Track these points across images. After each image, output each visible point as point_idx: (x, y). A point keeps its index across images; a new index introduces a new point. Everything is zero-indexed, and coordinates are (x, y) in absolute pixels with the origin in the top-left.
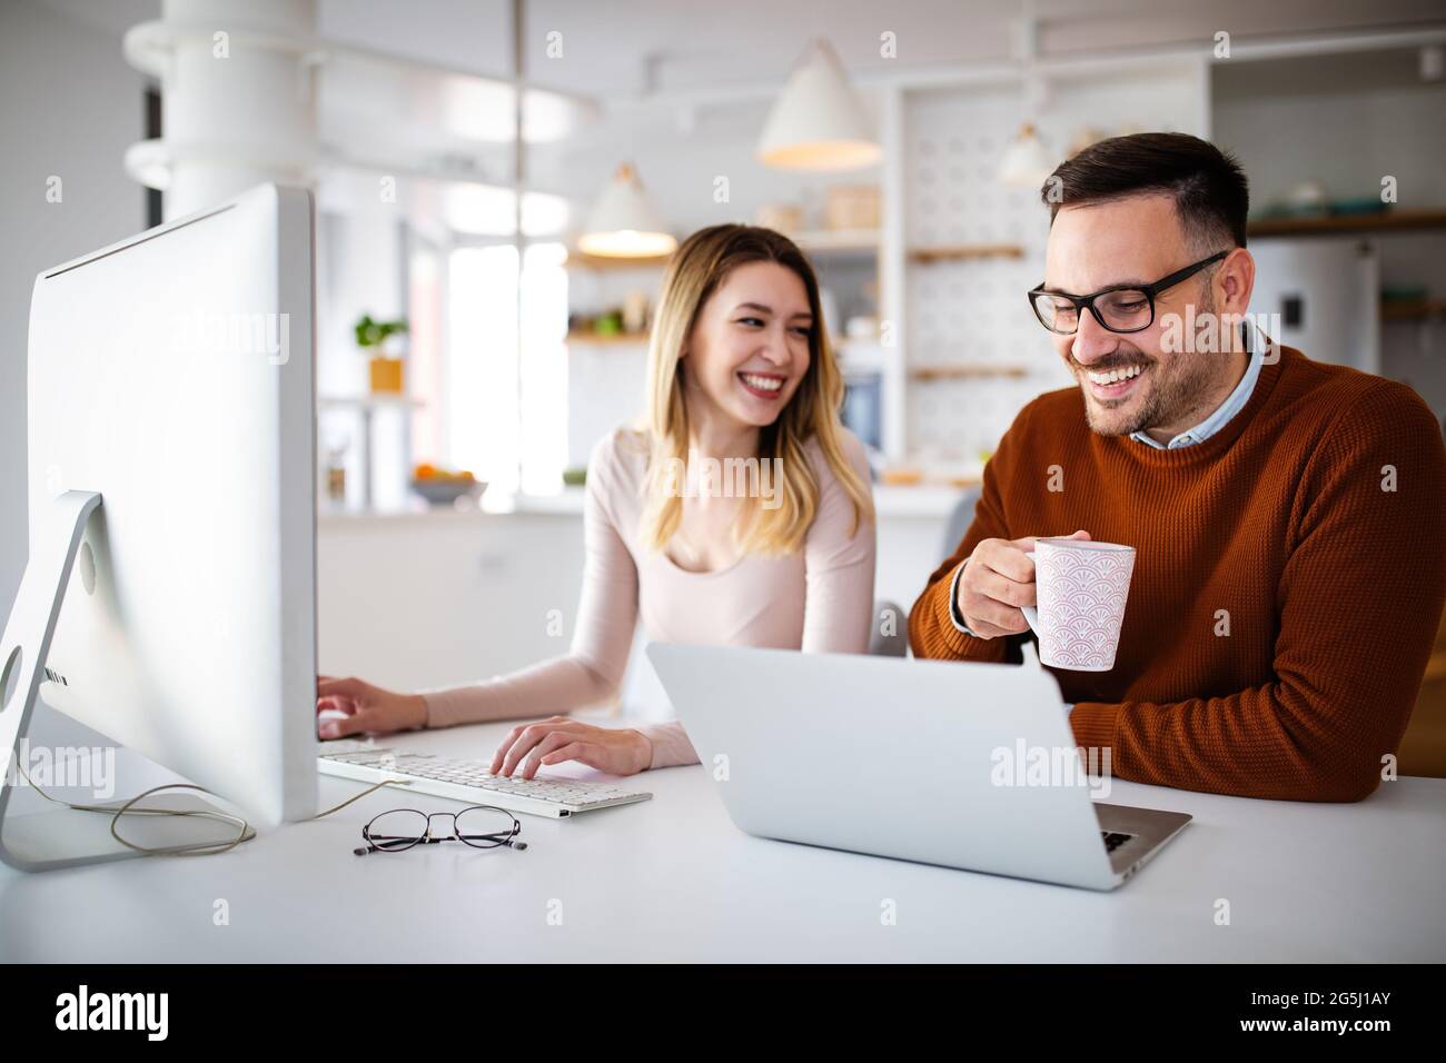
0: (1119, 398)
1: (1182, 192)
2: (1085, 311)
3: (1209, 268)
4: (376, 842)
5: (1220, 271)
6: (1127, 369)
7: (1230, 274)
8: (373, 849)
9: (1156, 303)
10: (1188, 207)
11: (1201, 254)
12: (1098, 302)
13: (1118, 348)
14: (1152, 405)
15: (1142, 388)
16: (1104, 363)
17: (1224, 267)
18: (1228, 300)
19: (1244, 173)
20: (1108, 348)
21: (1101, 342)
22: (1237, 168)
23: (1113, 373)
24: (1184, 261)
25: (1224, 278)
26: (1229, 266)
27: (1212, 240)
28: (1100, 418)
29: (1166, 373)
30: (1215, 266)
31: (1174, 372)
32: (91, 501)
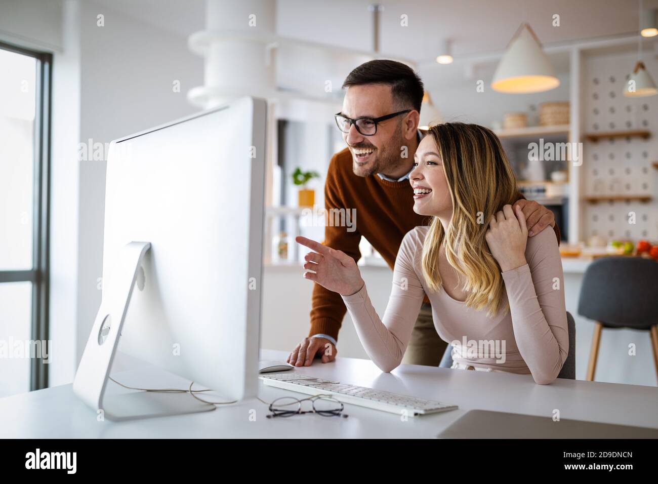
0: (363, 162)
1: (395, 85)
2: (353, 125)
3: (401, 115)
4: (277, 412)
5: (406, 117)
6: (366, 150)
7: (410, 120)
8: (275, 415)
9: (377, 126)
10: (396, 91)
11: (399, 110)
12: (357, 123)
13: (363, 141)
14: (376, 165)
15: (373, 158)
16: (358, 145)
17: (408, 116)
18: (408, 129)
19: (422, 81)
20: (359, 140)
21: (357, 137)
22: (420, 79)
23: (361, 150)
24: (392, 111)
25: (407, 121)
26: (410, 116)
27: (404, 105)
28: (357, 169)
29: (381, 153)
30: (404, 115)
31: (384, 153)
32: (146, 246)
